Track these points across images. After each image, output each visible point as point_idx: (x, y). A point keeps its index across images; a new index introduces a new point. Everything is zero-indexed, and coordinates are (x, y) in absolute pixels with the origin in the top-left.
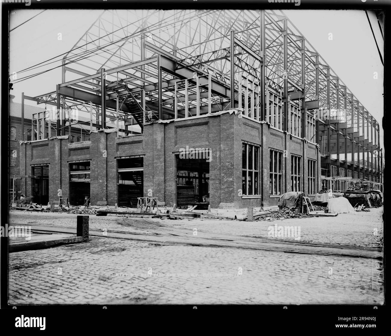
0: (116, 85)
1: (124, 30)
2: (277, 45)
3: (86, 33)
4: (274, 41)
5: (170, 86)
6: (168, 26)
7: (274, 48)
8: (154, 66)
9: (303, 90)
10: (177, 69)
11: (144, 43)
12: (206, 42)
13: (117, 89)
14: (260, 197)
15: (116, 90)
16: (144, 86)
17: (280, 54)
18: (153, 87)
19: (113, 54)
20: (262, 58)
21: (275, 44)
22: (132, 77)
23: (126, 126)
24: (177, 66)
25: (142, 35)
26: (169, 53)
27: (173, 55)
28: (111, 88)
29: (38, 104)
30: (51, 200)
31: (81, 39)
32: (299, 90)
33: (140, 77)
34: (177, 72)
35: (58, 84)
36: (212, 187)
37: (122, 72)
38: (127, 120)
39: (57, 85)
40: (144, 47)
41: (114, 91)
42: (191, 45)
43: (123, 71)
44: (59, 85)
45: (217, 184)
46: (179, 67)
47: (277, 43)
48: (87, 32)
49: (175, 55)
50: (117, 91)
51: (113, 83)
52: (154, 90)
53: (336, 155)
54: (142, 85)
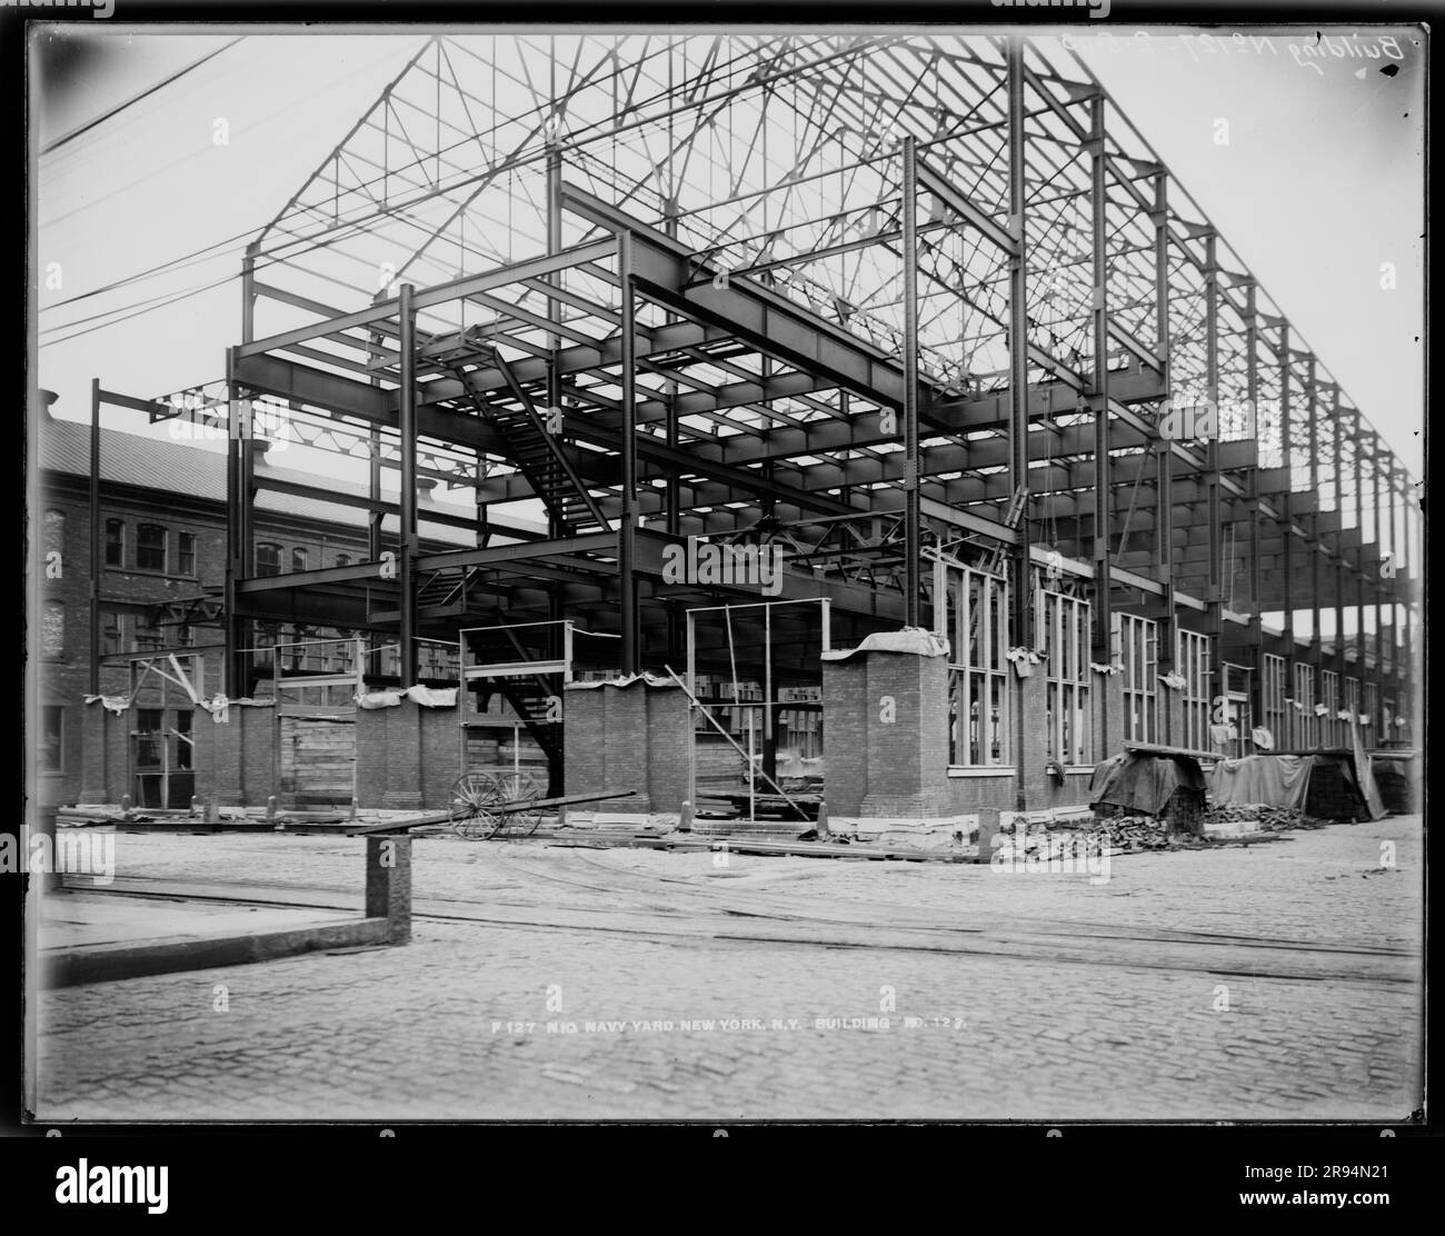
0: (455, 345)
1: (481, 144)
2: (1055, 195)
3: (336, 154)
4: (1046, 183)
5: (658, 350)
6: (643, 127)
7: (1044, 209)
8: (604, 276)
9: (1162, 364)
10: (692, 284)
11: (558, 189)
12: (790, 185)
13: (459, 363)
14: (1013, 772)
15: (455, 365)
16: (559, 351)
17: (1064, 234)
18: (592, 356)
19: (435, 231)
20: (1015, 242)
21: (1048, 193)
22: (515, 318)
23: (482, 507)
24: (691, 273)
25: (549, 160)
26: (649, 226)
27: (666, 235)
28: (436, 358)
29: (153, 420)
30: (204, 786)
31: (315, 175)
32: (1146, 365)
33: (545, 315)
34: (691, 294)
35: (230, 346)
36: (834, 733)
37: (480, 297)
38: (488, 482)
39: (228, 350)
40: (560, 205)
41: (448, 368)
42: (735, 197)
43: (482, 292)
44: (236, 348)
45: (853, 720)
46: (698, 278)
47: (1058, 189)
48: (338, 148)
49: (672, 235)
50: (458, 370)
51: (441, 338)
52: (596, 368)
53: (1281, 615)
54: (552, 347)
